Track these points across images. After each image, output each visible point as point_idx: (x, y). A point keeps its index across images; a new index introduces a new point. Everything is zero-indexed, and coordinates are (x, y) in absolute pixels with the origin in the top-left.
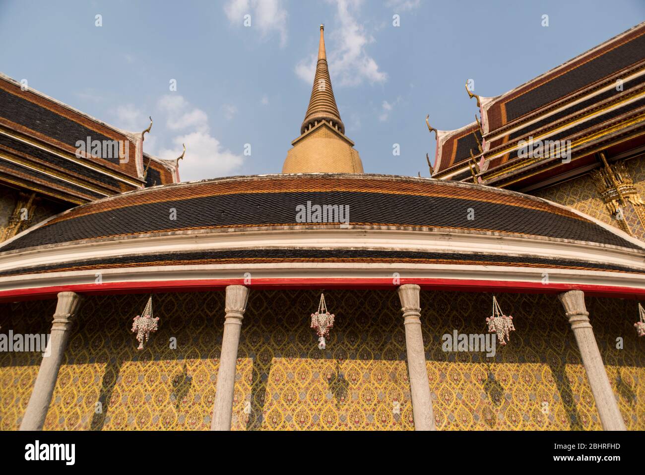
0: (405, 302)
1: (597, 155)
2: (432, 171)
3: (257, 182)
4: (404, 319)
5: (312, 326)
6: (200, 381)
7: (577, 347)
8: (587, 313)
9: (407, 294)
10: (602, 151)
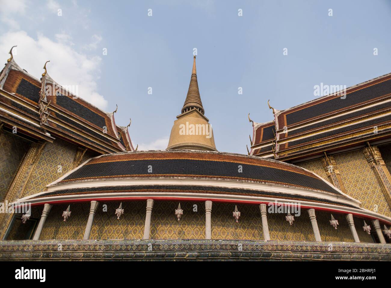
0: (262, 210)
1: (323, 153)
2: (252, 144)
3: (191, 153)
4: (261, 215)
5: (233, 216)
6: (188, 234)
7: (312, 228)
8: (316, 216)
9: (262, 207)
10: (325, 151)
